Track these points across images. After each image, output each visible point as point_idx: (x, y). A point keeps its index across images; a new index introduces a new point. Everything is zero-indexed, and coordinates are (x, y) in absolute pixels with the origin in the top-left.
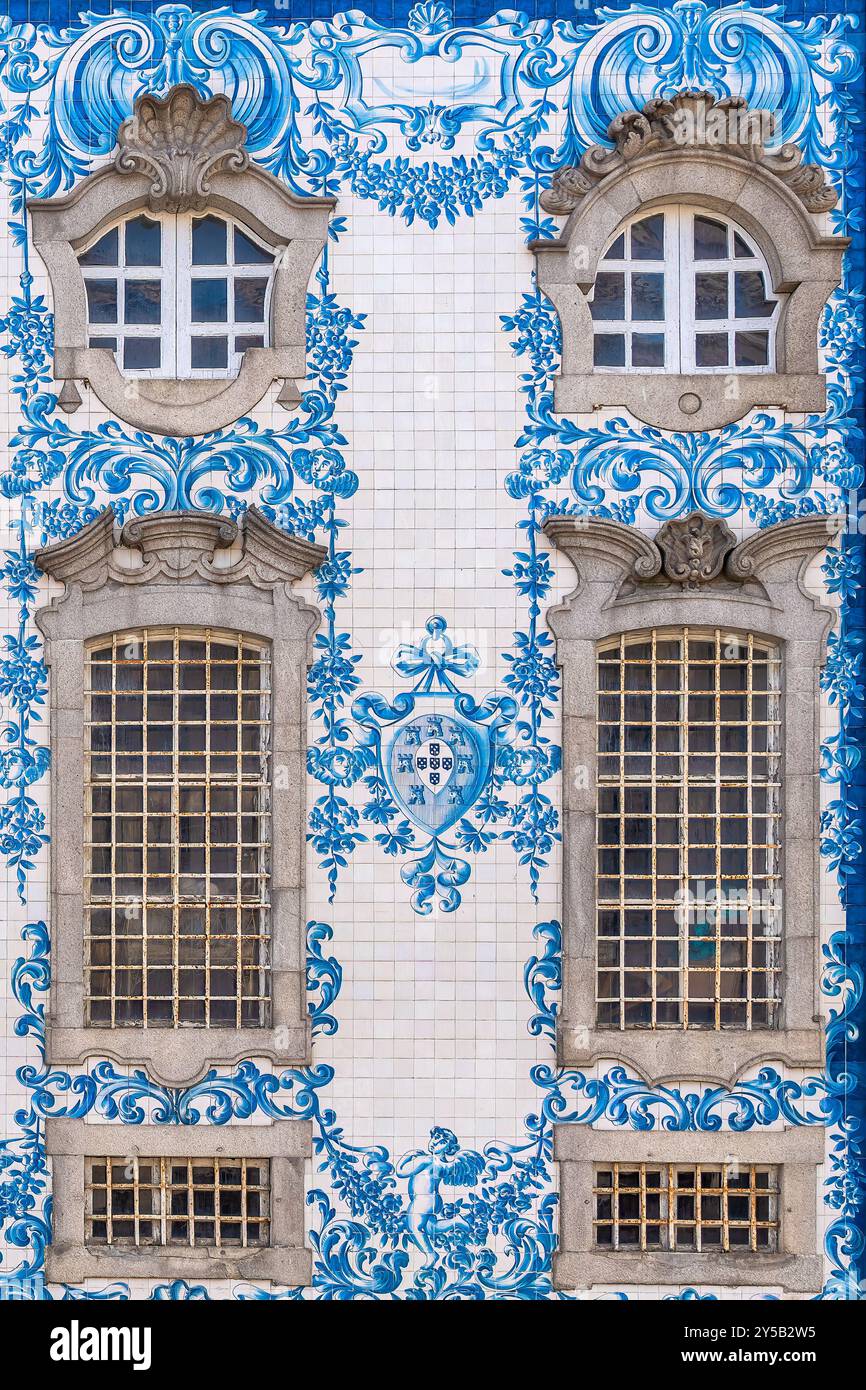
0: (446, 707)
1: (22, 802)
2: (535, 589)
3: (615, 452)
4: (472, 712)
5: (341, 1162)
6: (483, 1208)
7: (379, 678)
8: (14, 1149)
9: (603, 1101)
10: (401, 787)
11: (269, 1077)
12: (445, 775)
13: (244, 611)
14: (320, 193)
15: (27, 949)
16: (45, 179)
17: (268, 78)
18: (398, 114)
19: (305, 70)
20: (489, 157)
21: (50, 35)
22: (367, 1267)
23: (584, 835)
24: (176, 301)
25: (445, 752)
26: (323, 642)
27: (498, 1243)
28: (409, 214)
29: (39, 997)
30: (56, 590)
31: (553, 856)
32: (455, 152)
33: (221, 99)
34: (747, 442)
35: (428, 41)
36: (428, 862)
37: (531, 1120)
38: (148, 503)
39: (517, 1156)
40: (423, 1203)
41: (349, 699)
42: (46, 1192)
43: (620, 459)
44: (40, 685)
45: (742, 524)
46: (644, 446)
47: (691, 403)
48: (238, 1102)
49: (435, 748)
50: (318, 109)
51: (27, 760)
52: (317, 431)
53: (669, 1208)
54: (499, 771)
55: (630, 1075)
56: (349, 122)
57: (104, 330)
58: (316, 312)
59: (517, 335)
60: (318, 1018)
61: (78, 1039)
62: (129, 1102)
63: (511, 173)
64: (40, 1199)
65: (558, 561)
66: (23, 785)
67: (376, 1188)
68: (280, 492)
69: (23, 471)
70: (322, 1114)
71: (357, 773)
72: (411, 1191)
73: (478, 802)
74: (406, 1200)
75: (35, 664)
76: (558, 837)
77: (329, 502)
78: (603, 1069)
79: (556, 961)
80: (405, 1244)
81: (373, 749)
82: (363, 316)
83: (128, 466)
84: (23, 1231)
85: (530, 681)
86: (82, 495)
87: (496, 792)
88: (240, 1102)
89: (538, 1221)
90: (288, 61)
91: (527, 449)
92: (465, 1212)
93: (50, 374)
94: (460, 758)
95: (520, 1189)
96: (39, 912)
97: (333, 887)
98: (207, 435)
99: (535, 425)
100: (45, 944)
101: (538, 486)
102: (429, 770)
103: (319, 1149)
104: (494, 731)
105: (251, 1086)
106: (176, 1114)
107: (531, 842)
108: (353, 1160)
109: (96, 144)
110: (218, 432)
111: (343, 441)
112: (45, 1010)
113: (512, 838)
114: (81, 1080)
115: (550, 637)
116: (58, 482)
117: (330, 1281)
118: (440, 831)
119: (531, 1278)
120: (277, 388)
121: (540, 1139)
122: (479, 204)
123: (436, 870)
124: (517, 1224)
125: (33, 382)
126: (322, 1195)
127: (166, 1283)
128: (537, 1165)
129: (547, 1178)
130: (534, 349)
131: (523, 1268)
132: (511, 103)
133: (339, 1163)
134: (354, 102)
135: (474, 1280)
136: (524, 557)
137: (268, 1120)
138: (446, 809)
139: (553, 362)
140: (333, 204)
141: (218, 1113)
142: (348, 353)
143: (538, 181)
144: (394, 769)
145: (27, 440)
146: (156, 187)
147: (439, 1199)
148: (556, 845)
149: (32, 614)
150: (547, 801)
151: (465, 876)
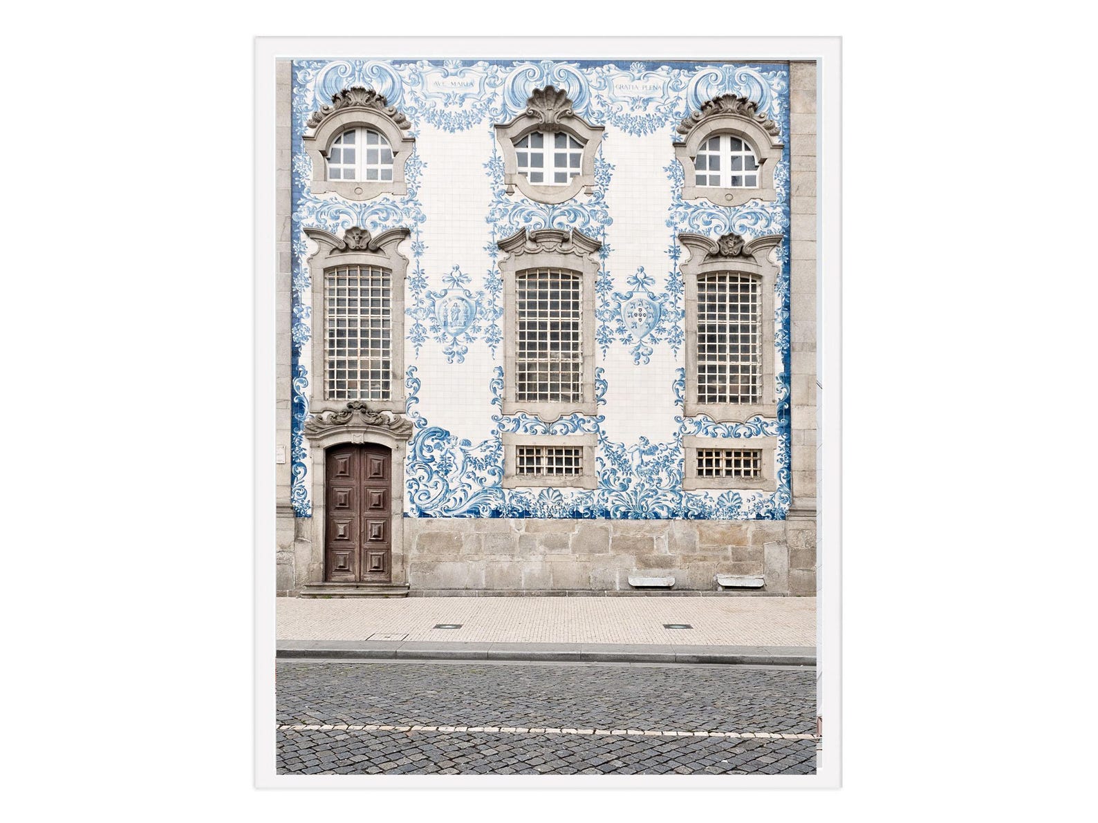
0: (644, 296)
1: (493, 326)
2: (675, 257)
3: (703, 212)
4: (653, 298)
5: (608, 448)
6: (658, 463)
7: (621, 286)
8: (490, 443)
9: (700, 428)
10: (628, 322)
11: (582, 419)
12: (644, 319)
13: (572, 263)
14: (599, 125)
15: (496, 375)
16: (501, 117)
17: (581, 86)
18: (626, 99)
19: (594, 83)
20: (659, 114)
21: (503, 69)
22: (617, 483)
23: (694, 340)
24: (549, 160)
25: (644, 311)
26: (601, 274)
27: (663, 475)
28: (631, 132)
29: (499, 392)
30: (506, 255)
31: (682, 346)
32: (647, 112)
33: (562, 92)
34: (749, 211)
35: (637, 75)
36: (638, 348)
37: (675, 434)
38: (538, 226)
39: (669, 446)
40: (637, 461)
41: (610, 293)
42: (502, 458)
43: (705, 215)
44: (500, 287)
45: (747, 238)
46: (713, 211)
47: (729, 197)
48: (571, 428)
49: (640, 310)
50: (598, 97)
51: (495, 312)
52: (598, 203)
53: (723, 464)
54: (663, 318)
55: (709, 419)
56: (609, 101)
57: (523, 169)
58: (598, 164)
59: (669, 173)
60: (599, 399)
61: (514, 406)
62: (532, 427)
63: (666, 120)
64: (500, 460)
65: (683, 249)
66: (494, 320)
67: (620, 457)
68: (585, 224)
69: (493, 215)
70: (601, 432)
71: (613, 317)
72: (632, 458)
73: (656, 328)
74: (630, 460)
75: (498, 280)
76: (684, 340)
77: (603, 227)
78: (700, 417)
79: (683, 381)
80: (630, 475)
81: (619, 310)
82: (614, 166)
83: (531, 214)
84: (494, 471)
85: (674, 288)
86: (514, 223)
87: (662, 325)
88: (572, 427)
89: (677, 468)
90: (587, 81)
91: (672, 211)
92: (651, 465)
93: (503, 182)
94: (649, 313)
95: (671, 456)
96: (500, 362)
97: (604, 356)
98: (559, 204)
99: (675, 204)
100: (502, 374)
101: (676, 223)
102: (638, 317)
103: (600, 443)
104: (661, 304)
105: (576, 422)
106: (549, 431)
107: (674, 341)
108: (611, 447)
109: (519, 106)
110: (563, 203)
111: (607, 207)
112: (502, 396)
113: (668, 340)
114: (515, 420)
115: (681, 273)
116: (506, 218)
117: (604, 488)
118: (642, 337)
119: (675, 486)
120: (584, 190)
121: (678, 440)
122: (655, 130)
123: (640, 351)
124: (669, 469)
125: (497, 185)
126: (601, 459)
127: (545, 488)
128: (677, 449)
129: (680, 453)
130: (675, 178)
131: (672, 483)
132: (666, 97)
133: (607, 448)
134: (611, 94)
135: (655, 487)
136: (672, 247)
137: (582, 434)
138: (645, 330)
139: (681, 183)
140: (603, 128)
141: (564, 431)
142: (609, 178)
143: (676, 123)
144: (626, 317)
145: (495, 204)
146: (541, 120)
147: (642, 460)
148: (683, 343)
149: (497, 263)
150: (679, 328)
151: (651, 353)
